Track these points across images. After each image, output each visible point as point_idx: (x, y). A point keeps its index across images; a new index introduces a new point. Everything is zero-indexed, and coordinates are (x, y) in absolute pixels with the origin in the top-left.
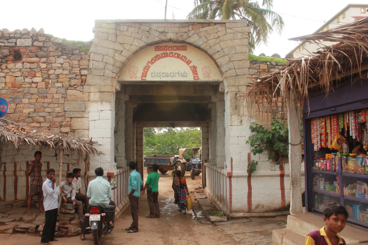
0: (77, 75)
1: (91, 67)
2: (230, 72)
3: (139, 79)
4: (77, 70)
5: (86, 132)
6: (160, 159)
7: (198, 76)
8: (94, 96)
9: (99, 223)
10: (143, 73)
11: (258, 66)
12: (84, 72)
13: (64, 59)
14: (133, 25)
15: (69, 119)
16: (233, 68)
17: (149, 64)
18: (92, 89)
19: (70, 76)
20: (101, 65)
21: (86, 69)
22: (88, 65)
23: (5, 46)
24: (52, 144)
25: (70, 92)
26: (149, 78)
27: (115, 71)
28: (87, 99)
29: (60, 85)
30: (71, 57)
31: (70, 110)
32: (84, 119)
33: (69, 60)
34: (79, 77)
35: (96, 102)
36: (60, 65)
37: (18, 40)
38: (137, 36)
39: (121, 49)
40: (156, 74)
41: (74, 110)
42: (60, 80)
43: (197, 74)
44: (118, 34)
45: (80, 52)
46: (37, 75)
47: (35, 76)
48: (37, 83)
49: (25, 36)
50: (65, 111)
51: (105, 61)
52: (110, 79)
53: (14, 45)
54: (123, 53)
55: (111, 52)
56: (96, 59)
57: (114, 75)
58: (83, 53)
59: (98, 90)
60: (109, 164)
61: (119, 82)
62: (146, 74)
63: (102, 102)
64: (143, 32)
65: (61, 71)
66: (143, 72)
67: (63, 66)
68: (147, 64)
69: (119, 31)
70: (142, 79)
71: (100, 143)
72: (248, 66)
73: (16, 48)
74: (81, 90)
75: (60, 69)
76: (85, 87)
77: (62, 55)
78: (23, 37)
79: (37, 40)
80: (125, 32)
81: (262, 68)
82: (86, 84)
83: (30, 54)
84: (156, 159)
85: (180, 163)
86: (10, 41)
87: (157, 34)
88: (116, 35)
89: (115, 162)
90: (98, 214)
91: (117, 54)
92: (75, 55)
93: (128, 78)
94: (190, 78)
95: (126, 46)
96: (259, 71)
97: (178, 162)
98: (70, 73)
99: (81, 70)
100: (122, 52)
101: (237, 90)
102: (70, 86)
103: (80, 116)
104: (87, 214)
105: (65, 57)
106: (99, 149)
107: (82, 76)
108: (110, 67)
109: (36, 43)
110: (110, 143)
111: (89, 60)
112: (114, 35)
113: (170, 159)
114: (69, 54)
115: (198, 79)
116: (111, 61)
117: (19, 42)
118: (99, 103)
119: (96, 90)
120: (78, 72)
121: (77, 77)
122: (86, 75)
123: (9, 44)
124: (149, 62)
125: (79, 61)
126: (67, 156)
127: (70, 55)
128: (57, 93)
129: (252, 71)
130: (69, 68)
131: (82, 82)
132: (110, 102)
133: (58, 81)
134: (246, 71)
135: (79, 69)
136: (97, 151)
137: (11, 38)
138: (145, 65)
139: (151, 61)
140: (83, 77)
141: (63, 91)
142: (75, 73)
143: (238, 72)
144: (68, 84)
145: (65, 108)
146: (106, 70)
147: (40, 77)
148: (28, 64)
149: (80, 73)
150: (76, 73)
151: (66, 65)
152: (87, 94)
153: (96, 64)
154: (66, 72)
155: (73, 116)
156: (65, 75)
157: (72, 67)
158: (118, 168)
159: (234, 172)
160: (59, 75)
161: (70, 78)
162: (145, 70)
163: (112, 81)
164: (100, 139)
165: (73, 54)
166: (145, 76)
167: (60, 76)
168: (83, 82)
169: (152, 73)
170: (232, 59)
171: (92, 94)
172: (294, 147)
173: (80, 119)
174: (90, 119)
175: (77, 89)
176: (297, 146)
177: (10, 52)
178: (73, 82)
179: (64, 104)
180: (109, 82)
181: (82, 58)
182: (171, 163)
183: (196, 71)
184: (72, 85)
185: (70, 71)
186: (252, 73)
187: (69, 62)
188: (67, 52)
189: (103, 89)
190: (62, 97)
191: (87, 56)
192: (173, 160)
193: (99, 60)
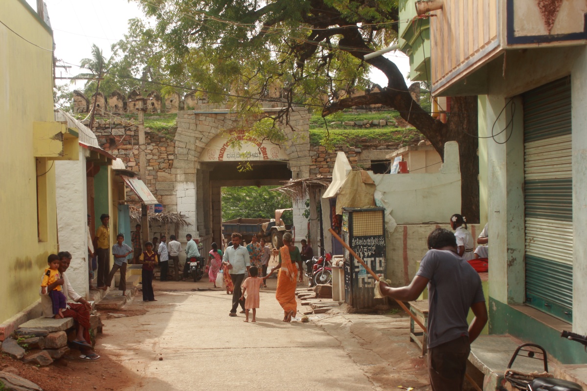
0: (165, 160)
1: (177, 153)
2: (293, 154)
3: (217, 160)
4: (165, 156)
5: (175, 207)
6: (246, 226)
7: (267, 156)
8: (180, 177)
9: (196, 267)
10: (220, 155)
11: (317, 148)
12: (171, 157)
13: (153, 146)
14: (210, 115)
15: (161, 197)
16: (296, 150)
17: (225, 147)
18: (179, 171)
19: (159, 161)
20: (185, 151)
21: (172, 154)
22: (174, 151)
23: (102, 136)
24: (161, 220)
25: (160, 174)
26: (225, 159)
27: (196, 156)
28: (175, 180)
29: (151, 168)
30: (159, 144)
31: (161, 189)
32: (173, 196)
33: (157, 147)
34: (166, 161)
35: (182, 182)
36: (150, 152)
37: (113, 130)
38: (214, 125)
39: (201, 136)
40: (231, 155)
41: (164, 189)
42: (151, 164)
43: (266, 154)
44: (198, 123)
45: (167, 139)
46: (131, 160)
47: (130, 161)
48: (132, 167)
49: (119, 126)
50: (156, 190)
51: (188, 147)
52: (193, 162)
53: (110, 134)
54: (203, 140)
55: (192, 140)
56: (180, 146)
57: (196, 159)
58: (168, 141)
59: (183, 172)
60: (195, 233)
61: (199, 162)
62: (223, 155)
63: (187, 182)
64: (219, 121)
65: (151, 156)
66: (219, 153)
67: (153, 152)
68: (223, 147)
69: (198, 121)
70: (219, 160)
71: (187, 216)
72: (309, 149)
73: (111, 137)
74: (169, 172)
75: (150, 154)
76: (172, 169)
77: (152, 143)
78: (117, 127)
79: (129, 130)
80: (204, 122)
81: (320, 150)
82: (173, 167)
83: (124, 142)
84: (240, 226)
85: (276, 232)
86: (106, 130)
87: (230, 123)
88: (196, 124)
89: (198, 231)
90: (195, 261)
91: (197, 141)
92: (162, 142)
93: (207, 159)
94: (260, 158)
95: (204, 134)
96: (318, 152)
97: (274, 231)
98: (159, 158)
99: (168, 155)
100: (201, 139)
101: (298, 170)
102: (160, 169)
103: (169, 193)
104: (189, 262)
105: (154, 144)
106: (187, 220)
107: (169, 160)
108: (193, 152)
109: (128, 133)
110: (194, 215)
111: (174, 147)
112: (194, 125)
113: (261, 226)
114: (157, 141)
115: (268, 158)
116: (193, 147)
117: (114, 132)
118: (185, 183)
119: (181, 172)
120: (166, 157)
121: (165, 161)
122: (172, 160)
123: (106, 134)
124: (224, 145)
125: (166, 147)
126: (159, 227)
127: (158, 143)
128: (149, 175)
129: (312, 153)
130: (158, 154)
131: (169, 165)
132: (194, 182)
133: (149, 165)
134: (307, 153)
135: (166, 155)
136: (186, 223)
137: (107, 128)
138: (222, 147)
139: (227, 144)
140: (170, 162)
141: (154, 173)
142: (163, 158)
143: (300, 154)
144: (158, 168)
145: (157, 187)
146: (190, 155)
147: (133, 161)
148: (123, 151)
149: (168, 157)
150: (165, 158)
151: (155, 151)
152: (174, 176)
153: (181, 150)
154: (156, 157)
155: (163, 194)
156: (155, 160)
157: (161, 153)
158: (200, 236)
159: (296, 238)
160: (150, 159)
161: (159, 163)
162: (222, 152)
163: (194, 164)
164: (186, 213)
165: (160, 142)
166: (222, 157)
167: (151, 161)
168: (171, 166)
169: (227, 154)
170: (295, 143)
171: (178, 176)
172: (313, 221)
173: (169, 197)
174: (178, 196)
175: (166, 171)
176: (314, 221)
177: (107, 140)
178: (162, 165)
179: (155, 184)
180: (192, 165)
181: (168, 145)
182: (264, 231)
183: (266, 152)
184: (161, 168)
185: (159, 156)
186: (312, 155)
187: (157, 149)
188: (156, 140)
189: (188, 171)
190: (154, 178)
191: (172, 143)
192: (267, 227)
193: (183, 146)
